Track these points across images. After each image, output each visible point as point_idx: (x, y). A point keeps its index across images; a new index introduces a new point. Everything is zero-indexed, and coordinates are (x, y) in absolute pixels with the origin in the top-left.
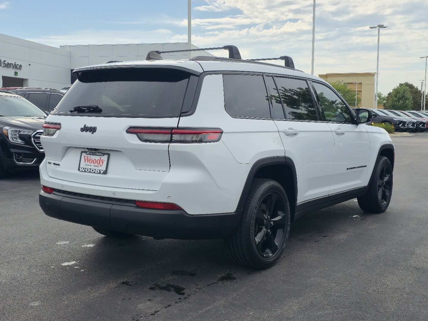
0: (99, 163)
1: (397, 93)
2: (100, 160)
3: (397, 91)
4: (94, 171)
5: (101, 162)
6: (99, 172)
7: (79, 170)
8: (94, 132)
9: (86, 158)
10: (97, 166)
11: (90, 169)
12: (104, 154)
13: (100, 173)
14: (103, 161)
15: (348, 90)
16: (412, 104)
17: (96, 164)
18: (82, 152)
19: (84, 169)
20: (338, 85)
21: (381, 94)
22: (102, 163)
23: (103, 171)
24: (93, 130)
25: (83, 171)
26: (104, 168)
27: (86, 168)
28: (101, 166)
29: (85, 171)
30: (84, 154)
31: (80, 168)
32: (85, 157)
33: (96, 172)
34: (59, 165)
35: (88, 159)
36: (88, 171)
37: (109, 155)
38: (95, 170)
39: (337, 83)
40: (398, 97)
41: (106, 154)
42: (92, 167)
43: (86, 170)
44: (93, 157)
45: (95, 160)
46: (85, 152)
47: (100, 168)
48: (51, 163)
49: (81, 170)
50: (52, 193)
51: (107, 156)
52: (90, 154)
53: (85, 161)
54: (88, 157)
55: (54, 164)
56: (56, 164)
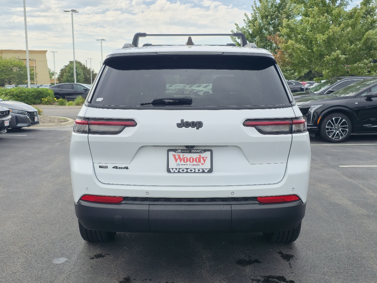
0: (200, 161)
1: (70, 69)
3: (71, 68)
4: (193, 171)
6: (201, 171)
7: (169, 171)
8: (199, 127)
9: (177, 157)
10: (197, 165)
11: (187, 169)
12: (205, 151)
13: (203, 172)
14: (205, 158)
15: (24, 65)
16: (83, 79)
18: (169, 151)
19: (176, 169)
20: (14, 60)
21: (50, 70)
22: (204, 161)
23: (208, 170)
24: (198, 125)
25: (177, 171)
26: (207, 166)
27: (179, 169)
29: (179, 172)
30: (171, 153)
31: (171, 170)
32: (174, 156)
33: (197, 171)
35: (180, 158)
36: (184, 172)
37: (211, 151)
38: (195, 169)
39: (13, 59)
40: (71, 72)
41: (208, 150)
42: (189, 165)
43: (181, 170)
44: (188, 155)
45: (191, 158)
46: (175, 150)
47: (201, 167)
48: (106, 167)
49: (172, 171)
50: (120, 203)
51: (209, 152)
52: (182, 152)
53: (176, 160)
54: (179, 156)
55: (116, 167)
56: (120, 168)
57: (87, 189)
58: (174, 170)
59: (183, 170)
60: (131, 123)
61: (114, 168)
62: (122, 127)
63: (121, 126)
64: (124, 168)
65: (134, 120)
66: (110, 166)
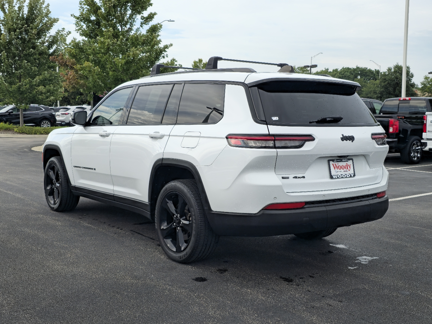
0: (347, 169)
2: (347, 166)
5: (349, 168)
6: (350, 176)
7: (331, 177)
10: (346, 171)
11: (342, 175)
12: (349, 159)
14: (350, 166)
17: (345, 170)
18: (329, 161)
19: (336, 176)
23: (353, 175)
24: (351, 138)
25: (336, 177)
26: (351, 172)
27: (338, 175)
28: (349, 170)
29: (338, 178)
30: (331, 163)
32: (333, 164)
33: (347, 176)
34: (304, 177)
35: (336, 166)
36: (340, 177)
37: (352, 159)
38: (346, 175)
44: (341, 164)
45: (343, 166)
46: (333, 161)
47: (348, 173)
48: (288, 178)
49: (334, 177)
50: (303, 207)
51: (352, 161)
52: (337, 162)
53: (335, 168)
54: (335, 164)
55: (296, 177)
56: (299, 178)
57: (275, 199)
58: (335, 176)
59: (340, 176)
60: (310, 138)
61: (294, 178)
62: (302, 143)
63: (301, 141)
64: (302, 177)
65: (312, 136)
66: (291, 176)
